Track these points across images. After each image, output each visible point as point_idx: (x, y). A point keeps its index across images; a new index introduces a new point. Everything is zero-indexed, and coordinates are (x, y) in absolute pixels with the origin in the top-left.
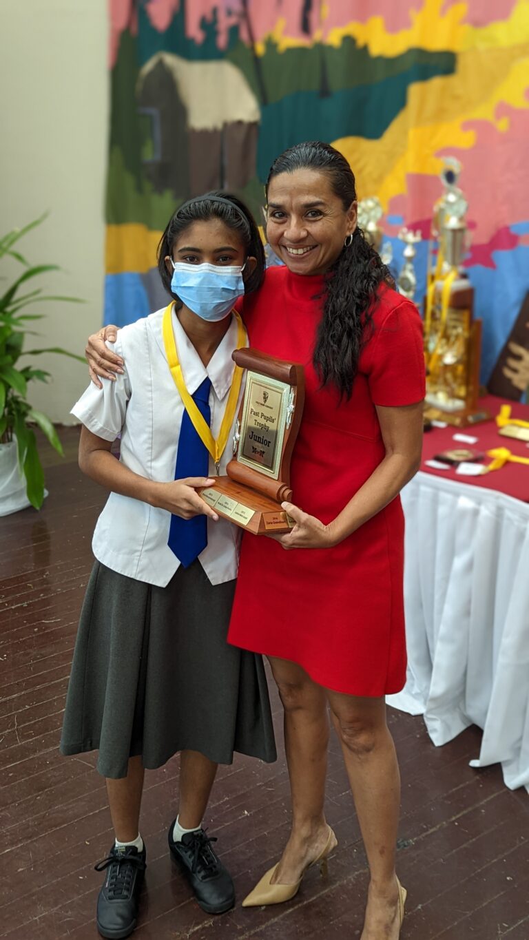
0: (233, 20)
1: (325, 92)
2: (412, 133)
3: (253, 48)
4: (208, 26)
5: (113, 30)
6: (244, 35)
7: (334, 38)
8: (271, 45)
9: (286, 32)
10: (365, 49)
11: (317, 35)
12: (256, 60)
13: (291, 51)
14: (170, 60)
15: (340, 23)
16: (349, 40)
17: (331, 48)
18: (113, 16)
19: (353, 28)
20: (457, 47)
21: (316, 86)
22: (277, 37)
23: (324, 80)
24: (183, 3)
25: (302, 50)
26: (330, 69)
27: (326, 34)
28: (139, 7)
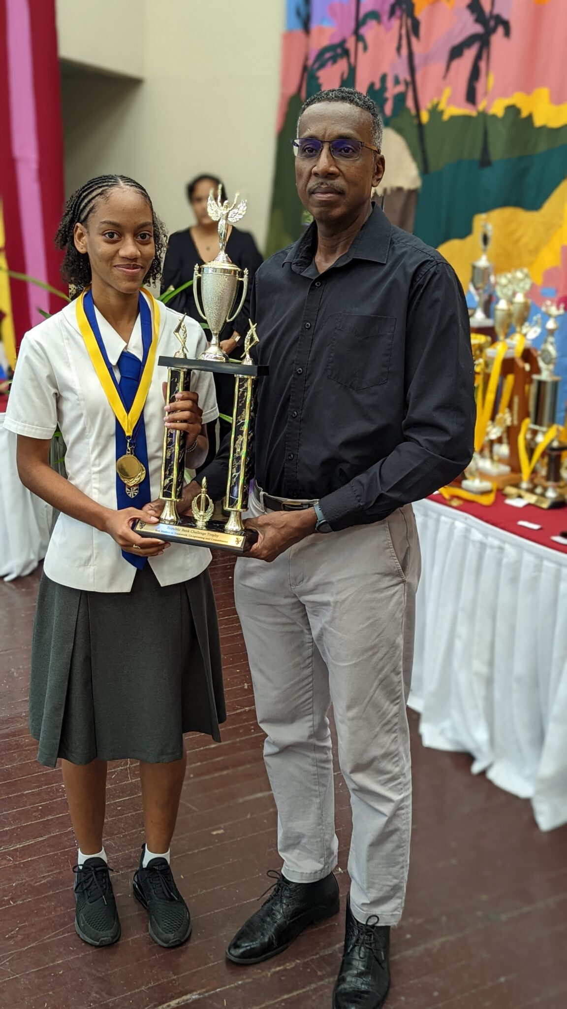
0: (401, 88)
1: (485, 162)
3: (418, 115)
4: (377, 94)
5: (283, 95)
6: (410, 103)
7: (498, 109)
8: (435, 113)
9: (450, 102)
10: (530, 117)
11: (482, 105)
12: (420, 125)
13: (453, 118)
15: (505, 94)
16: (513, 110)
17: (494, 116)
18: (284, 83)
19: (517, 99)
21: (477, 155)
22: (442, 106)
23: (485, 150)
24: (352, 70)
25: (467, 118)
26: (491, 139)
27: (490, 104)
28: (309, 74)
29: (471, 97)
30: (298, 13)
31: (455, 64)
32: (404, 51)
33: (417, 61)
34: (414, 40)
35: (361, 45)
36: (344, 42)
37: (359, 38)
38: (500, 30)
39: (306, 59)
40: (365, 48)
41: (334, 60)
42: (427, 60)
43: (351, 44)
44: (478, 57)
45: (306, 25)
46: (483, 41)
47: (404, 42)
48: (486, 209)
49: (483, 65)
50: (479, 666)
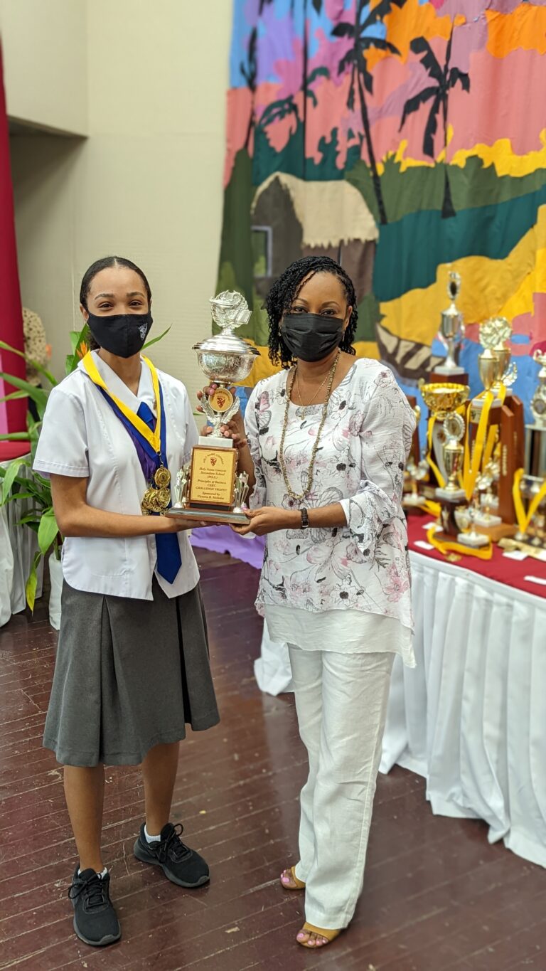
0: (355, 141)
1: (448, 212)
2: (541, 253)
3: (374, 167)
4: (328, 148)
5: (229, 150)
6: (365, 156)
7: (459, 159)
8: (391, 164)
9: (407, 154)
10: (492, 169)
11: (441, 156)
12: (376, 177)
13: (409, 169)
14: (285, 179)
15: (466, 145)
16: (475, 161)
17: (456, 167)
18: (229, 140)
19: (479, 150)
21: (439, 206)
22: (398, 158)
23: (447, 200)
24: (302, 126)
25: (424, 169)
26: (453, 189)
27: (450, 155)
28: (256, 129)
29: (429, 149)
30: (243, 71)
31: (410, 117)
32: (357, 105)
33: (371, 115)
34: (367, 94)
35: (310, 101)
36: (291, 97)
37: (307, 92)
38: (459, 83)
39: (253, 114)
40: (315, 103)
41: (282, 115)
42: (381, 114)
43: (298, 99)
44: (435, 110)
45: (252, 83)
46: (439, 95)
47: (357, 96)
48: (451, 259)
49: (439, 117)
50: (490, 729)
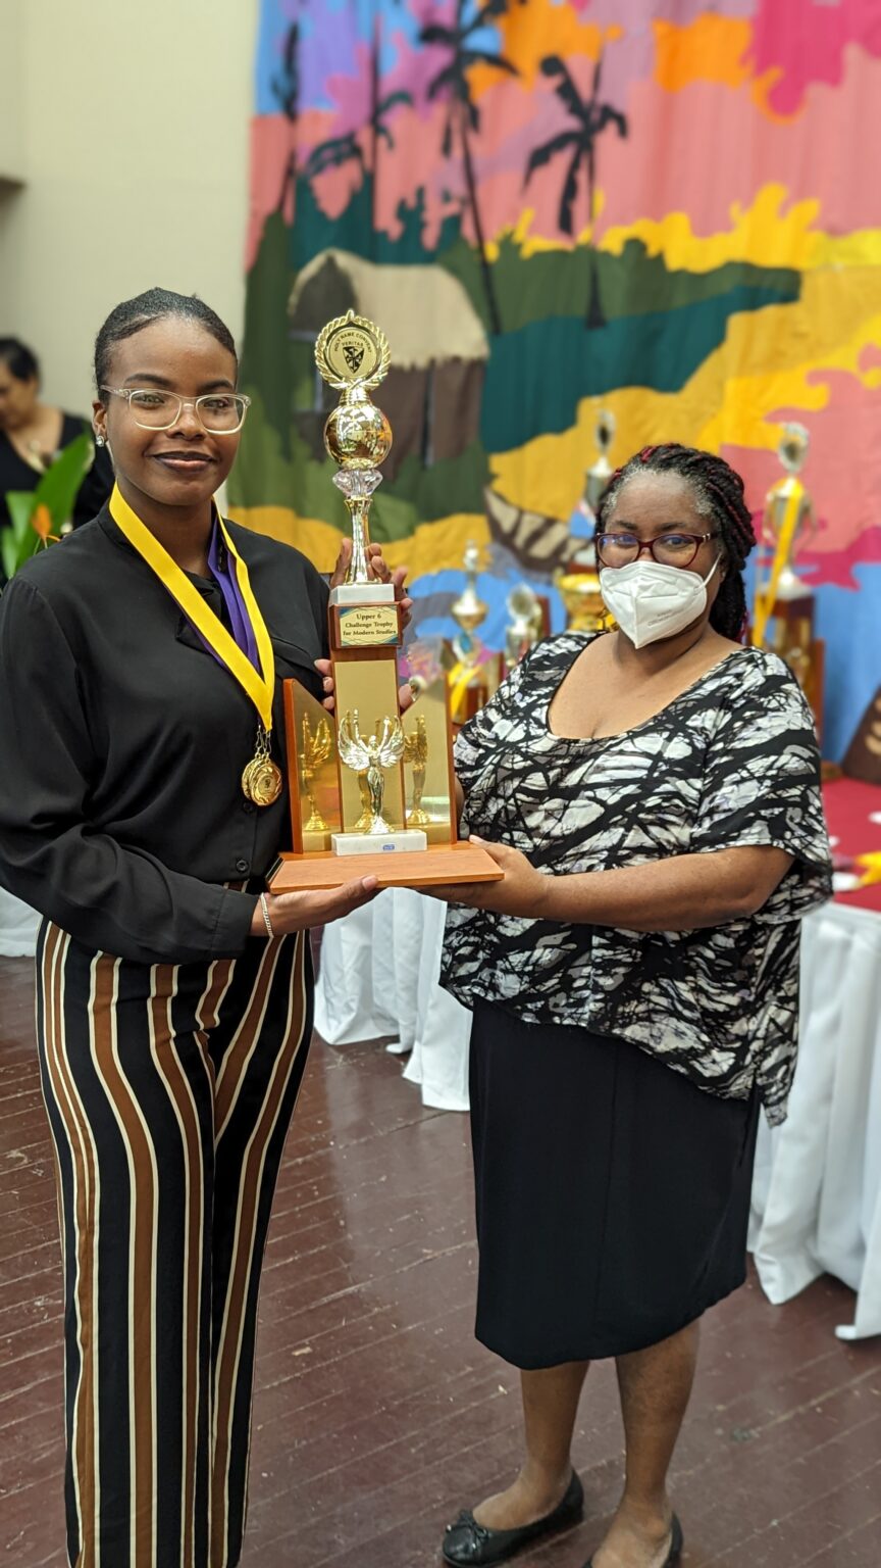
0: (452, 208)
1: (595, 319)
2: (731, 385)
3: (481, 249)
4: (410, 215)
5: (254, 214)
6: (468, 230)
7: (612, 241)
8: (509, 246)
9: (533, 229)
10: (659, 259)
11: (584, 236)
12: (485, 266)
13: (539, 256)
14: (344, 260)
15: (623, 220)
16: (635, 246)
17: (607, 255)
18: (256, 193)
19: (641, 229)
20: (801, 263)
21: (581, 309)
22: (520, 235)
23: (595, 303)
24: (369, 180)
25: (559, 255)
26: (605, 285)
27: (598, 235)
28: (297, 180)
29: (566, 223)
30: (275, 88)
31: (538, 174)
32: (457, 152)
33: (479, 167)
34: (473, 139)
35: (382, 142)
36: (352, 135)
37: (377, 128)
38: (612, 128)
39: (292, 157)
40: (391, 145)
41: (338, 160)
42: (494, 165)
43: (364, 138)
44: (574, 166)
45: (290, 106)
46: (582, 142)
47: (457, 140)
48: (601, 390)
49: (582, 177)
